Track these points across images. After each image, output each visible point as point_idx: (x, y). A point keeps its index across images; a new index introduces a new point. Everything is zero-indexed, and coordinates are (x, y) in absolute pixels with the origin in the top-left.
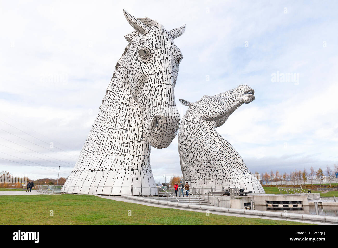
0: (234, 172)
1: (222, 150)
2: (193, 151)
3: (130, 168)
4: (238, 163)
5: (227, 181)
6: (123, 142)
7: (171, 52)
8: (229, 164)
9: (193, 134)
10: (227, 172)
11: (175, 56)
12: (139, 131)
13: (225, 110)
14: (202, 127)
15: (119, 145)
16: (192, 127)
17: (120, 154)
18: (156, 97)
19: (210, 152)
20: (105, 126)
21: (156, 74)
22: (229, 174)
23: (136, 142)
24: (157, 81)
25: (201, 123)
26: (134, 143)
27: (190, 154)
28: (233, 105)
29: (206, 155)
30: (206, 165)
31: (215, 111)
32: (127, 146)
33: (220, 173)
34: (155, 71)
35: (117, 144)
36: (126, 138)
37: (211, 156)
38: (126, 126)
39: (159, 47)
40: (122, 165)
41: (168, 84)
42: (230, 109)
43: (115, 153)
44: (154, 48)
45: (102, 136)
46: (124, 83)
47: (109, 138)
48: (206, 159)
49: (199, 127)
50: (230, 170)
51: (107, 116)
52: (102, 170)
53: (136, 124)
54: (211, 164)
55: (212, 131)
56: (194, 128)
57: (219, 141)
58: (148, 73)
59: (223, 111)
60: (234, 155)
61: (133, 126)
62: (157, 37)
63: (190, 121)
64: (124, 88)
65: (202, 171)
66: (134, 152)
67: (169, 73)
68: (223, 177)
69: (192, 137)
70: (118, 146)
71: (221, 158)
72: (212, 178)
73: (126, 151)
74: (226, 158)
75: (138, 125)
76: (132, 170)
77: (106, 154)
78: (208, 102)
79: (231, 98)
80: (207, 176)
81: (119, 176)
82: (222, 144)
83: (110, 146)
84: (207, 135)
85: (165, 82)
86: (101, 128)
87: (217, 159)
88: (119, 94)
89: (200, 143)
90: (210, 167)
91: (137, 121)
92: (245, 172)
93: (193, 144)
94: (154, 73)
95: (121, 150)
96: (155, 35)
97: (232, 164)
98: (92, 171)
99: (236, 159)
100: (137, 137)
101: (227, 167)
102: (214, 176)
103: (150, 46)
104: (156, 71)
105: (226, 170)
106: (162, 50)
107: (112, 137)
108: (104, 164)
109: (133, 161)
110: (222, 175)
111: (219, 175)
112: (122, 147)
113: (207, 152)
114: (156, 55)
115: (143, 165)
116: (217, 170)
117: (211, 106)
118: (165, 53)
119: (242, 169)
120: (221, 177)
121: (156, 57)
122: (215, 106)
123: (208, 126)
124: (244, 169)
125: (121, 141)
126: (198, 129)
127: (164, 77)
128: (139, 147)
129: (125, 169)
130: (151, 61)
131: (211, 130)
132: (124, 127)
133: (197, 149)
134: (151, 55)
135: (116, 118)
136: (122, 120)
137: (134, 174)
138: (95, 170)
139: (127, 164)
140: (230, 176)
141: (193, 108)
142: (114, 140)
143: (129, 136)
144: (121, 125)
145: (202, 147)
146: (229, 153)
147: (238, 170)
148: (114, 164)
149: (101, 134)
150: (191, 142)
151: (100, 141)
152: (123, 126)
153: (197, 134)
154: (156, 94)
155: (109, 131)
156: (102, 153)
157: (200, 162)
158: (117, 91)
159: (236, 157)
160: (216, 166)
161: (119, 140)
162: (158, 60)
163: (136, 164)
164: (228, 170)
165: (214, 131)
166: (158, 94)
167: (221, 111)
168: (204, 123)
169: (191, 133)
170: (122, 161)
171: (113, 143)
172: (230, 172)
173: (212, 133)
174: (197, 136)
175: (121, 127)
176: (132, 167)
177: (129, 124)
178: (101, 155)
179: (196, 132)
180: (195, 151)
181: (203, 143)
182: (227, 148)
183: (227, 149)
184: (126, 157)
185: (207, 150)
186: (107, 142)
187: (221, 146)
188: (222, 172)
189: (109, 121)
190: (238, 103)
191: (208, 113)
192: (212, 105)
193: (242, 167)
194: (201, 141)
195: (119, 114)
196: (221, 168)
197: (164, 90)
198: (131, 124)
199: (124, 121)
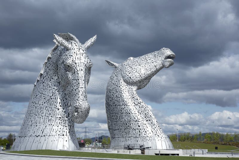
0: (148, 131)
1: (140, 112)
2: (116, 112)
3: (62, 135)
4: (152, 124)
5: (142, 139)
7: (84, 64)
8: (145, 124)
9: (117, 96)
10: (143, 131)
11: (88, 67)
12: (67, 110)
13: (145, 74)
14: (125, 90)
16: (116, 90)
17: (55, 125)
18: (76, 95)
19: (129, 113)
20: (43, 104)
22: (144, 133)
23: (65, 117)
25: (124, 87)
26: (63, 118)
27: (114, 115)
28: (154, 70)
29: (126, 116)
30: (127, 125)
31: (137, 75)
32: (59, 120)
33: (137, 132)
35: (53, 119)
36: (58, 114)
37: (131, 117)
38: (58, 106)
39: (77, 63)
40: (57, 133)
41: (82, 88)
42: (151, 73)
43: (51, 125)
44: (74, 63)
45: (41, 112)
46: (55, 73)
47: (46, 114)
48: (127, 120)
49: (122, 90)
50: (145, 129)
51: (44, 97)
52: (44, 136)
53: (65, 105)
54: (130, 124)
55: (133, 95)
56: (117, 91)
57: (138, 104)
58: (71, 78)
59: (143, 75)
60: (150, 117)
61: (63, 106)
62: (75, 54)
63: (114, 84)
65: (124, 130)
66: (64, 124)
67: (83, 80)
68: (140, 135)
69: (116, 99)
71: (139, 119)
72: (131, 136)
73: (59, 123)
74: (143, 119)
75: (66, 105)
76: (63, 135)
77: (46, 125)
78: (131, 65)
79: (152, 62)
80: (127, 134)
81: (55, 140)
82: (141, 106)
83: (48, 120)
84: (128, 98)
85: (81, 87)
86: (40, 106)
87: (135, 120)
88: (52, 81)
89: (122, 105)
90: (130, 126)
91: (65, 103)
92: (157, 131)
93: (117, 106)
95: (56, 123)
96: (75, 53)
97: (148, 124)
98: (37, 136)
99: (151, 120)
101: (143, 127)
102: (132, 134)
103: (71, 62)
105: (142, 129)
106: (79, 64)
107: (49, 113)
108: (45, 132)
109: (63, 130)
110: (138, 134)
111: (136, 134)
112: (56, 120)
113: (128, 114)
114: (75, 68)
115: (70, 132)
116: (135, 130)
117: (133, 70)
118: (81, 66)
119: (155, 129)
120: (138, 136)
122: (136, 70)
123: (130, 90)
124: (157, 129)
125: (55, 116)
126: (121, 92)
127: (80, 83)
129: (59, 135)
131: (132, 93)
132: (57, 107)
133: (119, 110)
134: (72, 68)
135: (50, 100)
136: (55, 102)
137: (65, 138)
138: (39, 136)
139: (60, 131)
140: (145, 134)
141: (118, 71)
142: (50, 116)
143: (60, 112)
144: (55, 105)
145: (123, 109)
146: (146, 115)
147: (152, 129)
148: (52, 132)
149: (40, 110)
150: (115, 104)
151: (40, 116)
153: (120, 97)
154: (76, 94)
155: (46, 109)
156: (42, 124)
157: (122, 122)
158: (50, 78)
159: (151, 118)
160: (134, 126)
163: (65, 132)
164: (144, 129)
165: (135, 95)
166: (77, 93)
167: (141, 75)
168: (127, 86)
169: (115, 96)
170: (57, 130)
171: (50, 118)
172: (145, 132)
173: (133, 96)
174: (120, 99)
175: (55, 107)
176: (63, 134)
177: (60, 105)
178: (42, 125)
179: (119, 95)
180: (118, 112)
181: (125, 105)
182: (144, 110)
183: (144, 112)
184: (59, 127)
185: (127, 112)
186: (46, 117)
187: (140, 109)
188: (138, 132)
189: (45, 101)
190: (158, 67)
191: (130, 78)
192: (135, 70)
193: (155, 128)
194: (123, 104)
195: (52, 97)
196: (138, 128)
197: (80, 91)
199: (56, 103)
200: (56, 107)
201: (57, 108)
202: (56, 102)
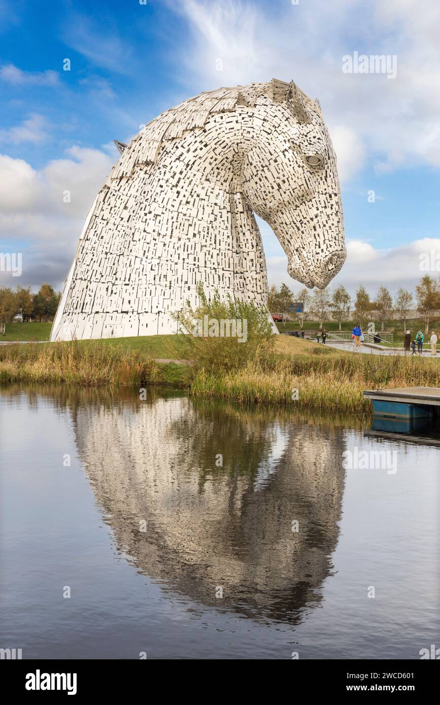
6: (235, 272)
12: (256, 257)
15: (230, 276)
17: (236, 289)
20: (189, 238)
21: (328, 195)
23: (254, 273)
24: (330, 206)
26: (250, 274)
32: (241, 277)
34: (325, 189)
35: (227, 274)
36: (238, 265)
38: (235, 246)
43: (229, 288)
45: (191, 257)
47: (208, 262)
53: (250, 245)
61: (244, 247)
64: (217, 177)
66: (253, 287)
70: (229, 278)
73: (242, 286)
75: (253, 246)
77: (215, 288)
83: (216, 277)
91: (250, 241)
94: (324, 192)
95: (236, 284)
100: (254, 265)
104: (327, 191)
107: (214, 261)
112: (235, 278)
114: (328, 167)
121: (328, 171)
125: (231, 269)
128: (260, 281)
130: (320, 174)
132: (233, 247)
134: (322, 166)
136: (226, 236)
142: (220, 267)
143: (241, 262)
144: (227, 244)
151: (192, 266)
152: (231, 245)
155: (204, 251)
161: (229, 267)
162: (330, 176)
171: (220, 272)
175: (227, 248)
177: (238, 244)
184: (246, 294)
186: (208, 270)
198: (241, 244)
199: (231, 237)
200: (230, 248)
201: (234, 250)
202: (228, 237)
